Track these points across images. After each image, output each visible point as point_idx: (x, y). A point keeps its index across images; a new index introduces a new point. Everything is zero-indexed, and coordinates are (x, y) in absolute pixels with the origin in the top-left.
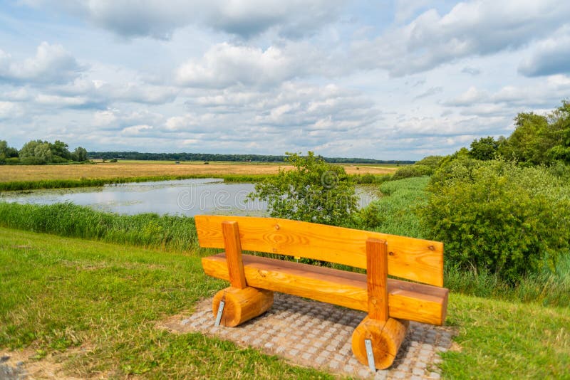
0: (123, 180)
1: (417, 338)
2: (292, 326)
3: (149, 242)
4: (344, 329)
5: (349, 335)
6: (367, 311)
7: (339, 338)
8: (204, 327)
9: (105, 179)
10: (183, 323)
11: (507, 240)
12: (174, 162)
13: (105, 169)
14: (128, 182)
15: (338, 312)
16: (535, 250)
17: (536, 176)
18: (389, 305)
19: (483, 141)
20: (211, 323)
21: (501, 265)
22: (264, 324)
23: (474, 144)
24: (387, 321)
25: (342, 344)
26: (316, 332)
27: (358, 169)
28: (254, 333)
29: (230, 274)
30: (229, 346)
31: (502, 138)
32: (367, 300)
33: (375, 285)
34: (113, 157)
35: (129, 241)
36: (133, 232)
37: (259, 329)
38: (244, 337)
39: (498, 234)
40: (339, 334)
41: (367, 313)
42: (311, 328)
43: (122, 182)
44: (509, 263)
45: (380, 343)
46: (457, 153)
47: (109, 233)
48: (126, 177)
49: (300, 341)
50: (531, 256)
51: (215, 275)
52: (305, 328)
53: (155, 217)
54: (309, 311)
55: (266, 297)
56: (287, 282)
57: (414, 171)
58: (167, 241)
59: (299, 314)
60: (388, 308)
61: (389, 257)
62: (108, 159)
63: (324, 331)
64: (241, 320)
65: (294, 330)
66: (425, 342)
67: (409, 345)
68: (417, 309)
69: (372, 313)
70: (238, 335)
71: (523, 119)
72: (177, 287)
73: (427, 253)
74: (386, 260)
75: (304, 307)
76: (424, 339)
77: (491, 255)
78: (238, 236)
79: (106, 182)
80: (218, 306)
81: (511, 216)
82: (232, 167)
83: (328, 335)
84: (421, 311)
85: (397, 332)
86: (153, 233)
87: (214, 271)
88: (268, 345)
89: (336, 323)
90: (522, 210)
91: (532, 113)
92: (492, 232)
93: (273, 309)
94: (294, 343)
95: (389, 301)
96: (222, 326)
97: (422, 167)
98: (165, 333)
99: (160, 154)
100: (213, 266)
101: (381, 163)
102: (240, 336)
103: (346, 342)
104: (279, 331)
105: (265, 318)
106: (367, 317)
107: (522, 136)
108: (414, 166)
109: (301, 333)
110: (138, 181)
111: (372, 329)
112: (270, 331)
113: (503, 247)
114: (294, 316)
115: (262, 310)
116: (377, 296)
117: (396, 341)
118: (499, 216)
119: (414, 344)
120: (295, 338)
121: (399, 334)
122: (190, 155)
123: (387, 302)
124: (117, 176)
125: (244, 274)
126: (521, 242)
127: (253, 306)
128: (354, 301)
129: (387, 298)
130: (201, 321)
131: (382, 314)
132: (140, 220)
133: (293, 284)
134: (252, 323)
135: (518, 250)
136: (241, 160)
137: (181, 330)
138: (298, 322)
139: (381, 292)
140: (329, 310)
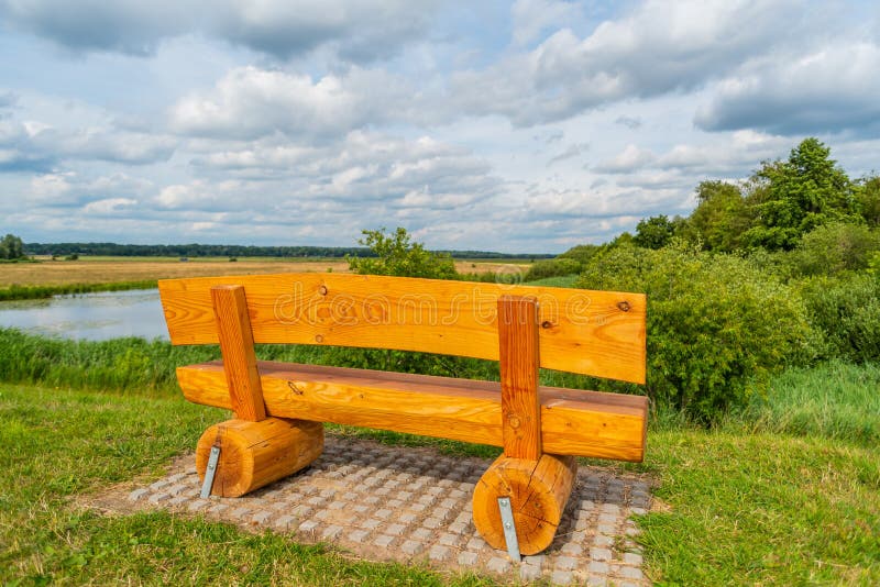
0: (87, 286)
1: (592, 495)
2: (356, 488)
3: (125, 384)
4: (457, 488)
5: (467, 498)
6: (500, 444)
7: (448, 504)
8: (179, 499)
9: (55, 286)
10: (133, 496)
11: (701, 357)
12: (178, 259)
13: (56, 271)
14: (95, 291)
15: (445, 460)
16: (738, 370)
17: (730, 267)
18: (543, 428)
19: (654, 222)
20: (191, 493)
21: (690, 394)
22: (302, 489)
23: (641, 227)
24: (539, 460)
25: (454, 514)
26: (403, 495)
27: (474, 266)
28: (279, 506)
29: (232, 393)
30: (223, 532)
31: (677, 217)
32: (501, 423)
33: (515, 388)
34: (72, 251)
35: (89, 384)
36: (98, 366)
37: (292, 497)
38: (258, 514)
39: (685, 349)
40: (448, 497)
41: (501, 450)
42: (395, 490)
43: (86, 290)
44: (703, 391)
45: (527, 500)
46: (617, 240)
47: (55, 371)
48: (92, 282)
49: (373, 513)
50: (734, 378)
51: (203, 398)
52: (384, 491)
53: (138, 342)
54: (392, 462)
55: (307, 437)
56: (346, 401)
57: (556, 267)
58: (158, 381)
59: (372, 468)
60: (541, 435)
61: (542, 332)
62: (62, 254)
63: (420, 493)
64: (252, 484)
65: (362, 496)
66: (605, 501)
67: (579, 507)
68: (597, 432)
69: (510, 449)
70: (246, 510)
71: (707, 191)
72: (139, 434)
73: (616, 318)
74: (537, 337)
75: (382, 455)
76: (603, 496)
77: (676, 381)
78: (246, 314)
79: (57, 291)
80: (207, 457)
81: (705, 320)
82: (276, 265)
83: (427, 499)
84: (603, 435)
85: (559, 481)
86: (134, 368)
87: (202, 391)
88: (307, 526)
89: (441, 478)
90: (720, 309)
91: (720, 182)
92: (677, 346)
93: (323, 461)
94: (359, 517)
95: (544, 418)
96: (214, 497)
97: (568, 261)
98: (87, 517)
99: (153, 247)
100: (198, 382)
101: (508, 258)
102: (252, 513)
103: (462, 509)
104: (331, 499)
105: (306, 478)
106: (502, 455)
107: (710, 213)
108: (556, 261)
109: (376, 500)
110: (113, 289)
111: (512, 476)
112: (314, 501)
113: (694, 368)
114: (364, 471)
115: (300, 463)
116: (519, 411)
117: (558, 498)
118: (688, 321)
119: (587, 504)
120: (361, 509)
121: (562, 483)
122: (205, 247)
123: (540, 423)
124: (78, 281)
125: (261, 392)
126: (718, 359)
127: (279, 454)
128: (475, 426)
129: (540, 416)
130: (172, 490)
131: (531, 448)
132: (110, 350)
133: (358, 404)
134: (279, 488)
135: (717, 371)
136: (291, 255)
137: (129, 508)
138: (371, 481)
139: (527, 402)
140: (429, 458)
